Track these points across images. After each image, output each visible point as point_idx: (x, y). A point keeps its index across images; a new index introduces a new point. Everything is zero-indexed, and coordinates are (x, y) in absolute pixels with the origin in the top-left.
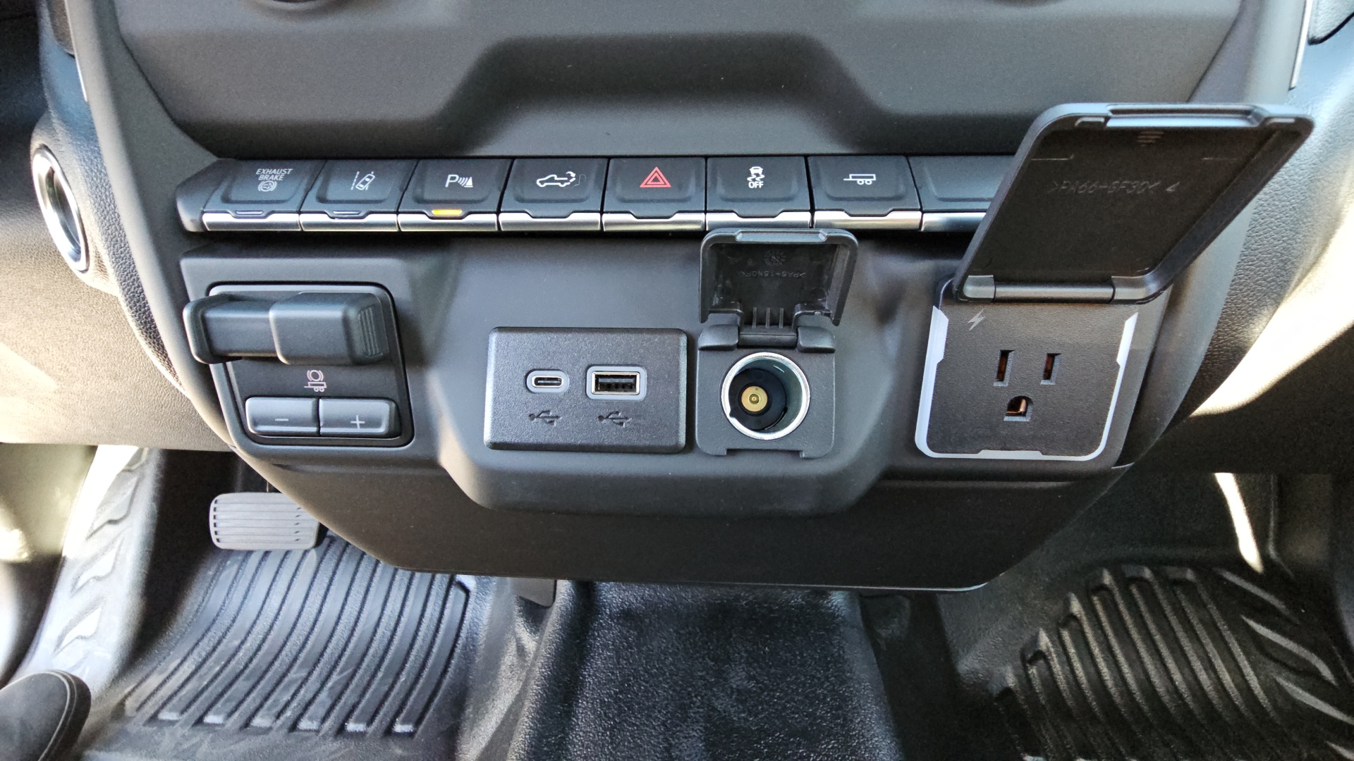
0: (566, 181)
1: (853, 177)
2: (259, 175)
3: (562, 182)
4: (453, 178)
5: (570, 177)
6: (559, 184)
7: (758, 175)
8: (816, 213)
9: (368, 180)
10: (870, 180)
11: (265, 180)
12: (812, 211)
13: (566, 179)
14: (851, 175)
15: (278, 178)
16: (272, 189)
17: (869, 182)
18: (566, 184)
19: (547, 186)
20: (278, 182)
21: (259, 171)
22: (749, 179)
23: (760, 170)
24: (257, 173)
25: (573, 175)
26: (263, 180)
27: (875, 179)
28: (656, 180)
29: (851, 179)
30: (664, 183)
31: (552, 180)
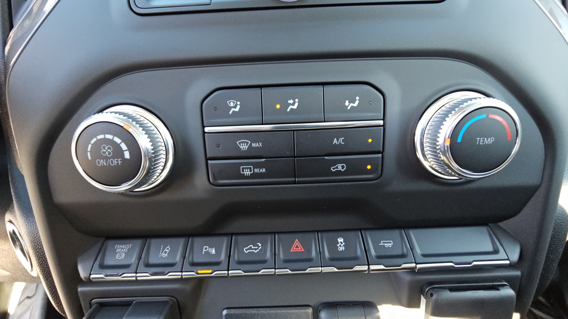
0: (258, 249)
1: (383, 243)
2: (116, 249)
3: (256, 249)
4: (206, 249)
5: (259, 247)
6: (254, 251)
7: (341, 243)
8: (370, 266)
9: (167, 250)
10: (390, 244)
11: (119, 252)
12: (369, 265)
13: (257, 247)
14: (382, 242)
15: (125, 250)
16: (123, 258)
17: (390, 245)
18: (257, 251)
19: (249, 252)
20: (125, 253)
21: (116, 247)
22: (338, 245)
23: (342, 240)
24: (115, 248)
25: (260, 245)
26: (118, 252)
27: (392, 244)
28: (297, 247)
29: (382, 244)
30: (301, 249)
31: (250, 248)
